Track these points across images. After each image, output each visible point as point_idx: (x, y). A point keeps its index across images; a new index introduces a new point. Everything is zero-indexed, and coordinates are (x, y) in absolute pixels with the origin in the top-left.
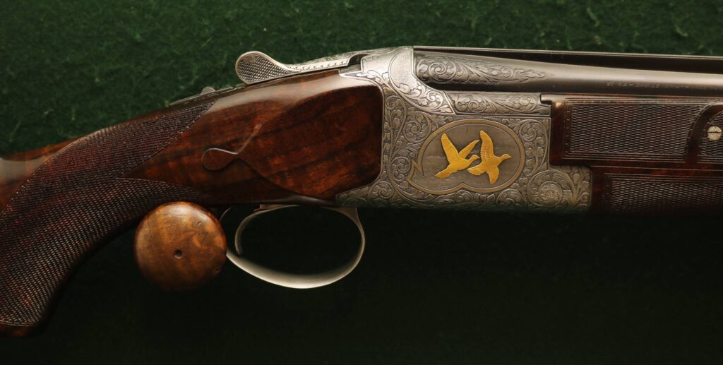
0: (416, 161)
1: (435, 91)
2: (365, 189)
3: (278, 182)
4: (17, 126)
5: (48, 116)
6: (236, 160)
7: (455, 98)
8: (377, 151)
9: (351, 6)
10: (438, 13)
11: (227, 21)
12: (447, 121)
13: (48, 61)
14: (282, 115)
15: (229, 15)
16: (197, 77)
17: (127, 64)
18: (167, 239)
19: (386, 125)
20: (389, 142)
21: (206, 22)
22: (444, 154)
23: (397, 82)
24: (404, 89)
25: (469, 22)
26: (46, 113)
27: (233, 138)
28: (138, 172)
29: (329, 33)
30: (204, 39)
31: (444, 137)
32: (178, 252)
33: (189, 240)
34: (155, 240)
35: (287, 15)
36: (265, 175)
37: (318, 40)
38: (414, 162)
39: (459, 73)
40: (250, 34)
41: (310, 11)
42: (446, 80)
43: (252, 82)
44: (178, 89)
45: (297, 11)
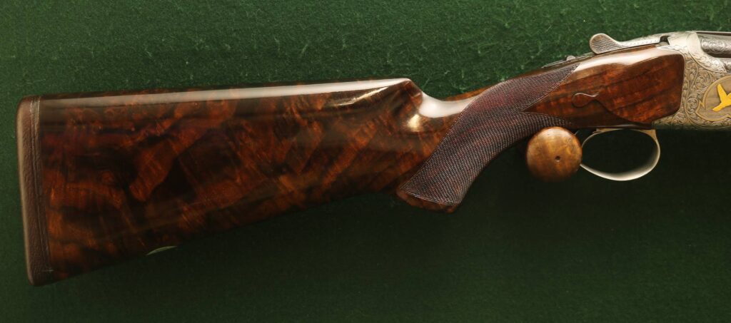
0: (702, 101)
1: (714, 58)
2: (670, 118)
3: (618, 114)
4: (427, 82)
5: (446, 75)
6: (594, 100)
7: (726, 62)
8: (679, 94)
9: (638, 7)
10: (690, 11)
11: (561, 15)
12: (722, 76)
13: (448, 40)
14: (624, 72)
15: (563, 11)
16: (541, 51)
17: (497, 42)
18: (552, 150)
19: (685, 79)
20: (687, 89)
21: (548, 16)
22: (719, 96)
23: (693, 53)
24: (696, 57)
25: (708, 17)
26: (446, 73)
27: (592, 87)
28: (532, 109)
29: (624, 23)
30: (547, 27)
31: (719, 86)
32: (558, 158)
33: (564, 150)
34: (543, 150)
35: (598, 12)
36: (610, 110)
37: (617, 27)
38: (700, 102)
39: (727, 47)
40: (575, 23)
41: (612, 9)
42: (719, 51)
43: (600, 52)
44: (529, 58)
45: (605, 9)
